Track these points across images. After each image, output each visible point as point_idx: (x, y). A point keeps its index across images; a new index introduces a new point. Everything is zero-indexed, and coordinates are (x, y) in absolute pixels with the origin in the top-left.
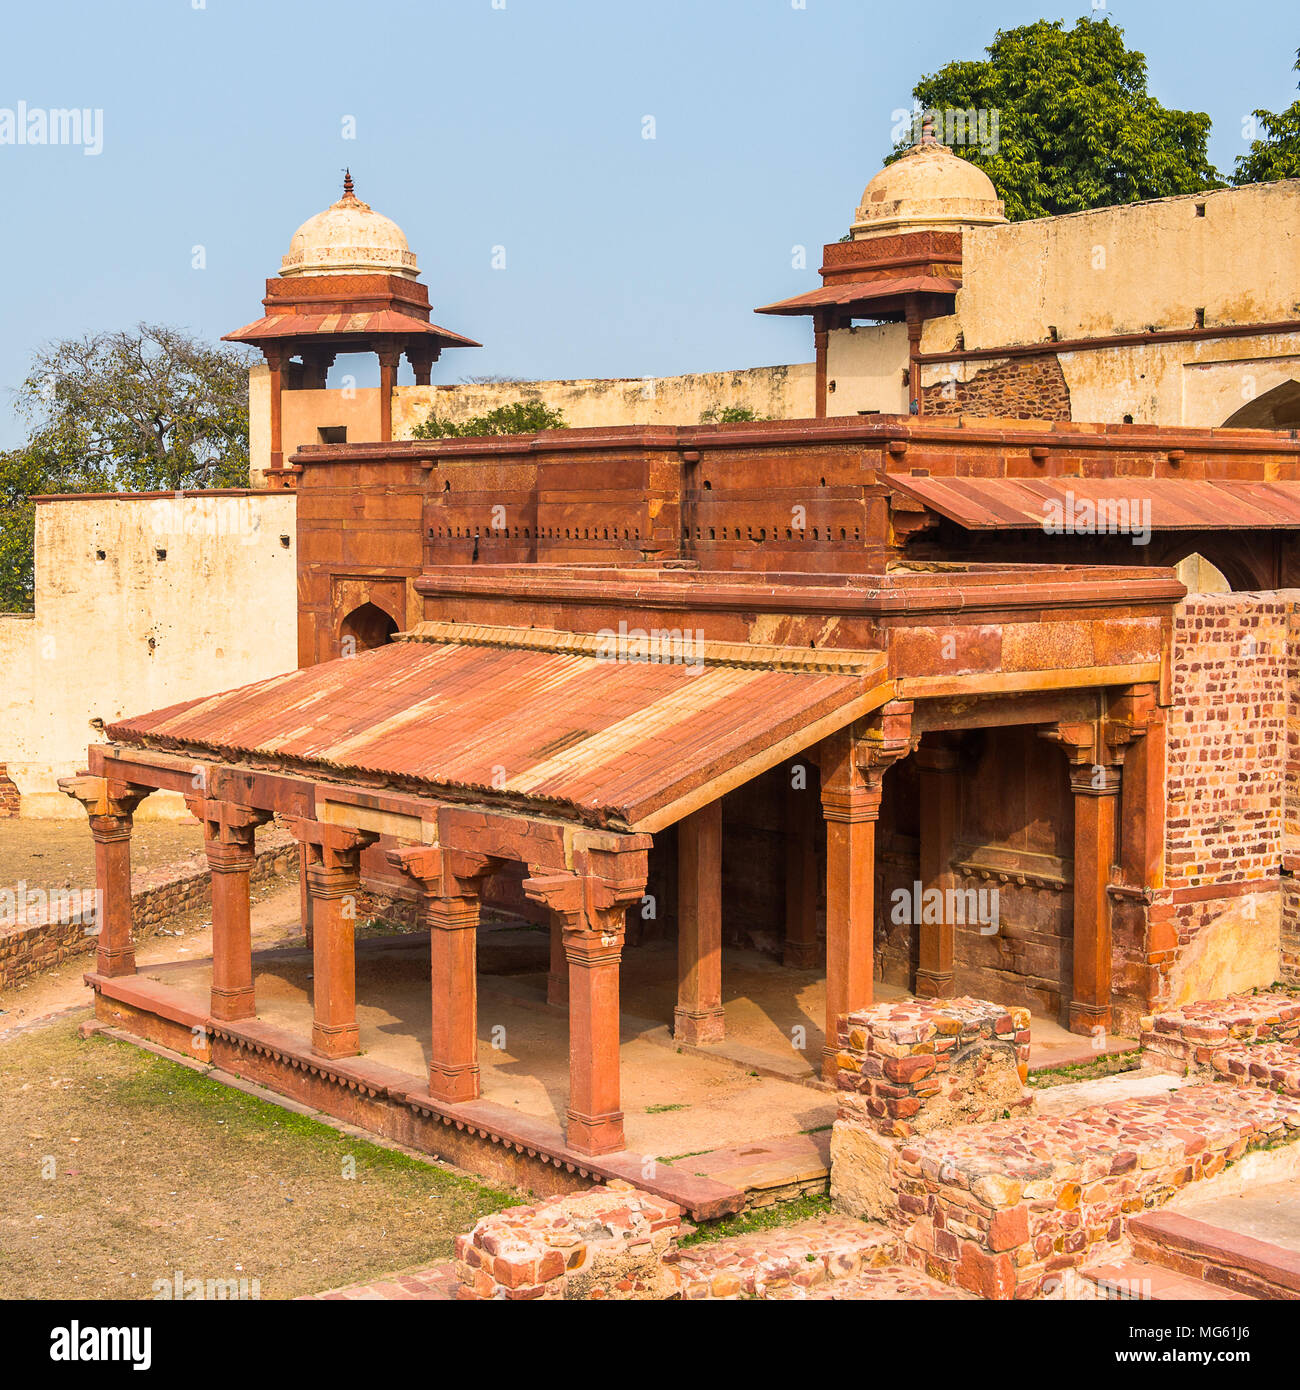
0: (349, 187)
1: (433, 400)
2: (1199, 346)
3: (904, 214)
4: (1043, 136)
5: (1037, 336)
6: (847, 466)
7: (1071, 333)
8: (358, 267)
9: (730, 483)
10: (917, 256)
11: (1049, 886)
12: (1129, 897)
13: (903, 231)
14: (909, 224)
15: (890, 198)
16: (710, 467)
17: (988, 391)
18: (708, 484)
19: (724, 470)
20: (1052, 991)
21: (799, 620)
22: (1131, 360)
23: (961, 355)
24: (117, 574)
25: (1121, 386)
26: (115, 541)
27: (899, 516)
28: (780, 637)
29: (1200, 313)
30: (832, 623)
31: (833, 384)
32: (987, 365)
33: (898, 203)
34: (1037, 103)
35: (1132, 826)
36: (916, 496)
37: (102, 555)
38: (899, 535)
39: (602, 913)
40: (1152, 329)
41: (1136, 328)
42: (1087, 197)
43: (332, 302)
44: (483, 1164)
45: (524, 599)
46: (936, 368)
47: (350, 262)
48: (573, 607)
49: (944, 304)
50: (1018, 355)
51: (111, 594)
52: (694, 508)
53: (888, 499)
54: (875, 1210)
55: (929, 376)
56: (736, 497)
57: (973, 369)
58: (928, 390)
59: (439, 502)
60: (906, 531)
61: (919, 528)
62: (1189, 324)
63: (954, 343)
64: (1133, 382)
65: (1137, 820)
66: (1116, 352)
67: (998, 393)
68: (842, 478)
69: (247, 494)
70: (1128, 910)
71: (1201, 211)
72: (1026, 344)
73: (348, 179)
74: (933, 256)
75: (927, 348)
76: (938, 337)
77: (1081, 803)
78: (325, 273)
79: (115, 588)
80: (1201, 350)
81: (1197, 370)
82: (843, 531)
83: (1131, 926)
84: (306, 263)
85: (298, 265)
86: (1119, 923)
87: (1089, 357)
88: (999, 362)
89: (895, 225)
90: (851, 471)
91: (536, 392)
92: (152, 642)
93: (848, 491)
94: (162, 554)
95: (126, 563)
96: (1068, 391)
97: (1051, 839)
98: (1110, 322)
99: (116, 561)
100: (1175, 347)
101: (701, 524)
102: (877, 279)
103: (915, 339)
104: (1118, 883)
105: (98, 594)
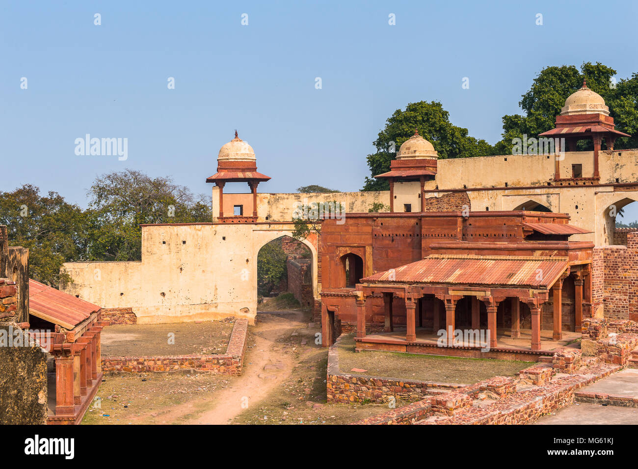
0: (236, 135)
1: (269, 197)
2: (507, 191)
3: (417, 154)
4: (434, 133)
5: (461, 187)
6: (512, 221)
7: (470, 186)
8: (246, 159)
9: (477, 224)
10: (422, 165)
11: (568, 305)
12: (587, 305)
13: (417, 158)
14: (418, 156)
15: (412, 149)
16: (471, 220)
17: (446, 200)
18: (470, 225)
19: (475, 221)
20: (568, 326)
21: (547, 251)
22: (488, 194)
23: (437, 190)
24: (170, 249)
25: (485, 200)
26: (169, 238)
27: (524, 231)
28: (542, 255)
29: (506, 184)
30: (556, 252)
31: (396, 197)
32: (445, 194)
33: (415, 151)
34: (433, 125)
35: (587, 291)
36: (531, 227)
37: (164, 243)
38: (524, 235)
39: (540, 305)
40: (493, 187)
41: (489, 186)
42: (446, 150)
43: (239, 169)
44: (505, 357)
45: (467, 249)
46: (430, 194)
47: (244, 157)
48: (480, 250)
49: (432, 178)
50: (455, 191)
51: (168, 254)
52: (466, 230)
53: (523, 228)
54: (592, 354)
55: (428, 196)
56: (479, 227)
57: (441, 194)
58: (427, 199)
59: (379, 228)
60: (527, 234)
61: (530, 234)
62: (503, 186)
63: (435, 188)
64: (489, 199)
65: (588, 290)
66: (484, 191)
67: (449, 201)
68: (510, 223)
69: (212, 224)
70: (586, 307)
71: (506, 160)
72: (457, 189)
73: (236, 133)
74: (427, 165)
75: (426, 188)
76: (429, 186)
77: (576, 287)
78: (236, 160)
79: (169, 252)
80: (507, 192)
81: (506, 197)
82: (511, 235)
83: (587, 310)
84: (230, 157)
85: (227, 158)
86: (584, 310)
87: (476, 193)
88: (449, 193)
89: (415, 157)
90: (513, 222)
91: (299, 196)
92: (181, 269)
93: (512, 226)
94: (184, 242)
95: (173, 245)
96: (470, 201)
97: (567, 295)
98: (481, 185)
99: (169, 244)
100: (500, 191)
101: (468, 233)
102: (409, 170)
103: (423, 186)
104: (584, 302)
105: (163, 255)
